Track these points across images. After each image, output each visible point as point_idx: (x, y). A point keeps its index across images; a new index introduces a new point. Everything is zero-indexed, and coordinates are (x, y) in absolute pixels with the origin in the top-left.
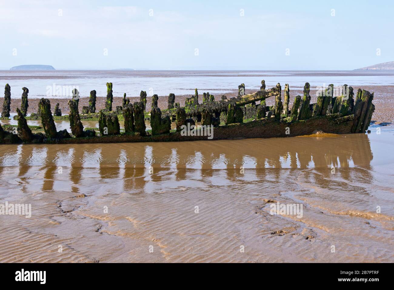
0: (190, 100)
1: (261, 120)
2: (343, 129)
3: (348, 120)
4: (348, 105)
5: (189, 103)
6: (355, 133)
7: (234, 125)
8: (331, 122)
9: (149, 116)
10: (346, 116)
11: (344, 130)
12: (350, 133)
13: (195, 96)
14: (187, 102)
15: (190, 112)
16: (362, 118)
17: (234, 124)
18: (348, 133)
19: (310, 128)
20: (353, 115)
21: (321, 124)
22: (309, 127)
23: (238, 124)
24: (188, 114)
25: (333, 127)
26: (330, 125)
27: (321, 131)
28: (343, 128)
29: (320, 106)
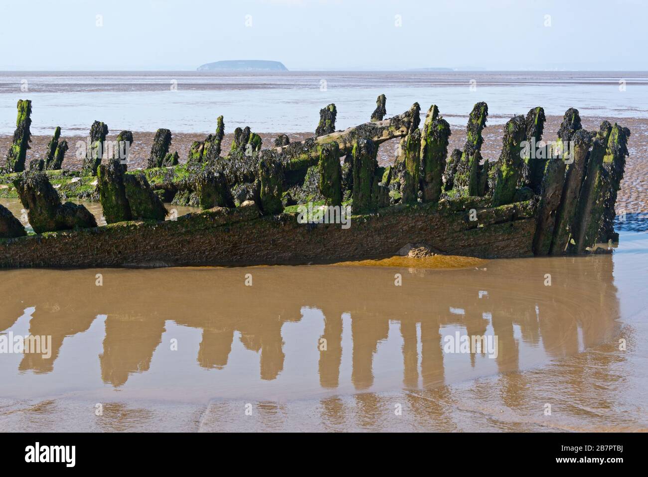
0: (201, 147)
1: (209, 213)
2: (503, 244)
3: (514, 216)
4: (512, 173)
5: (198, 155)
6: (550, 254)
7: (125, 226)
8: (456, 224)
9: (92, 187)
10: (506, 204)
11: (507, 246)
12: (531, 257)
13: (215, 136)
14: (194, 151)
15: (187, 179)
16: (569, 212)
17: (124, 224)
18: (523, 255)
19: (387, 238)
20: (529, 203)
21: (421, 229)
22: (383, 237)
23: (137, 224)
24: (182, 184)
25: (465, 238)
26: (456, 232)
27: (422, 248)
28: (503, 240)
29: (411, 174)
